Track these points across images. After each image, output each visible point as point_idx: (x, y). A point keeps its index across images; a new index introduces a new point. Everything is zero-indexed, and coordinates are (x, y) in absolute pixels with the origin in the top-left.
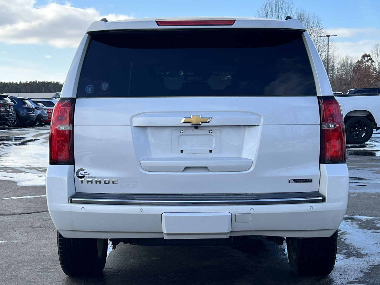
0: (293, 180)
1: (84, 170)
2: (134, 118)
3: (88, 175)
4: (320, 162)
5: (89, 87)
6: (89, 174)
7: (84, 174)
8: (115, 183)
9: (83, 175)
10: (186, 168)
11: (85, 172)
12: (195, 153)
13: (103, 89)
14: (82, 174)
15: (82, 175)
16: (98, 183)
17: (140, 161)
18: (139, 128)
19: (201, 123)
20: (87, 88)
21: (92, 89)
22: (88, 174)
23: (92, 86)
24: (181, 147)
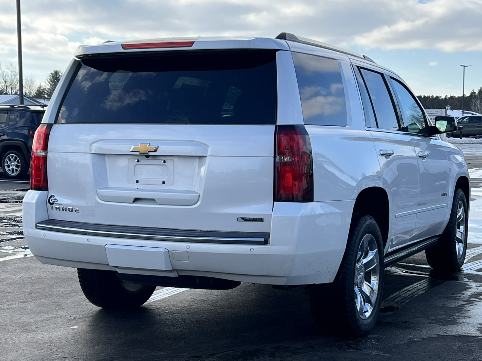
0: (242, 218)
1: (54, 197)
2: (92, 145)
3: (57, 202)
4: (274, 200)
5: (64, 113)
6: (57, 201)
8: (77, 211)
10: (136, 200)
11: (54, 199)
12: (149, 184)
13: (74, 115)
14: (52, 200)
17: (97, 190)
18: (99, 156)
19: (148, 152)
23: (67, 112)
24: (137, 177)
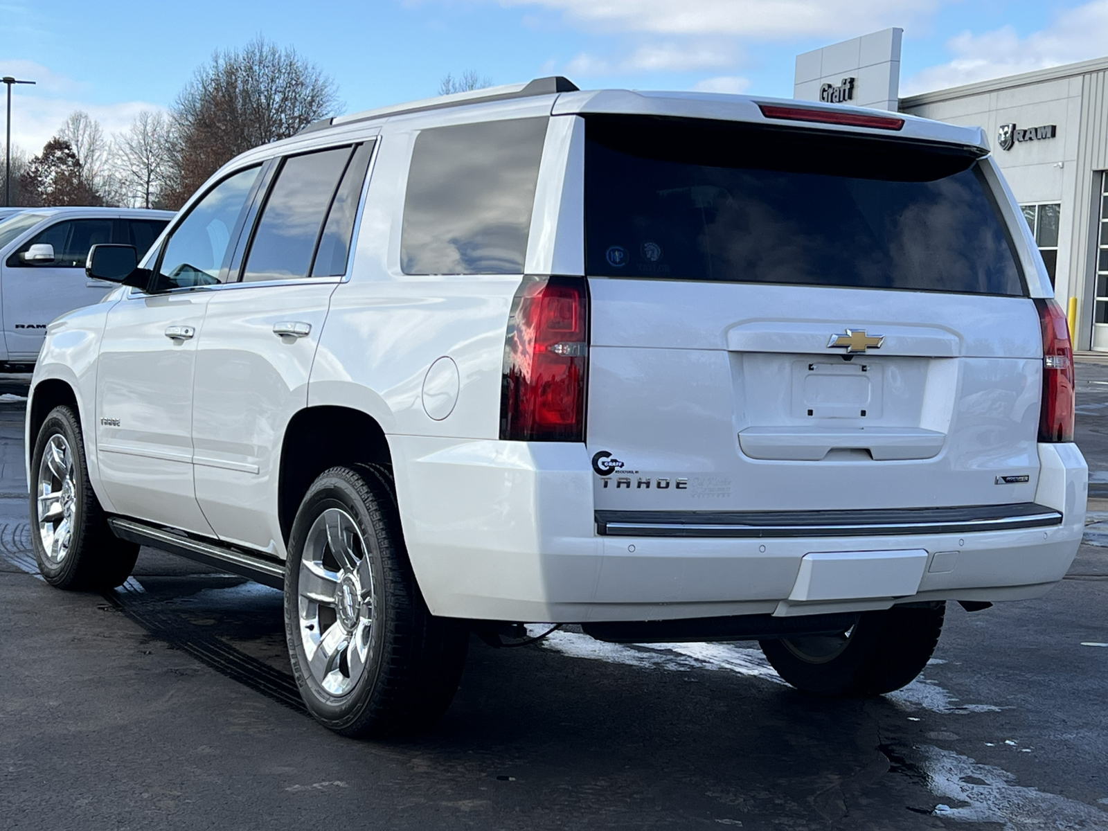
0: (1003, 478)
1: (610, 454)
2: (730, 331)
3: (621, 467)
4: (1038, 441)
5: (614, 251)
6: (623, 465)
7: (610, 464)
8: (681, 486)
9: (610, 466)
10: (835, 451)
11: (613, 461)
12: (835, 418)
13: (650, 258)
14: (606, 464)
15: (608, 468)
16: (643, 486)
17: (740, 434)
19: (866, 347)
20: (610, 253)
21: (622, 255)
22: (620, 464)
23: (622, 249)
24: (809, 403)
